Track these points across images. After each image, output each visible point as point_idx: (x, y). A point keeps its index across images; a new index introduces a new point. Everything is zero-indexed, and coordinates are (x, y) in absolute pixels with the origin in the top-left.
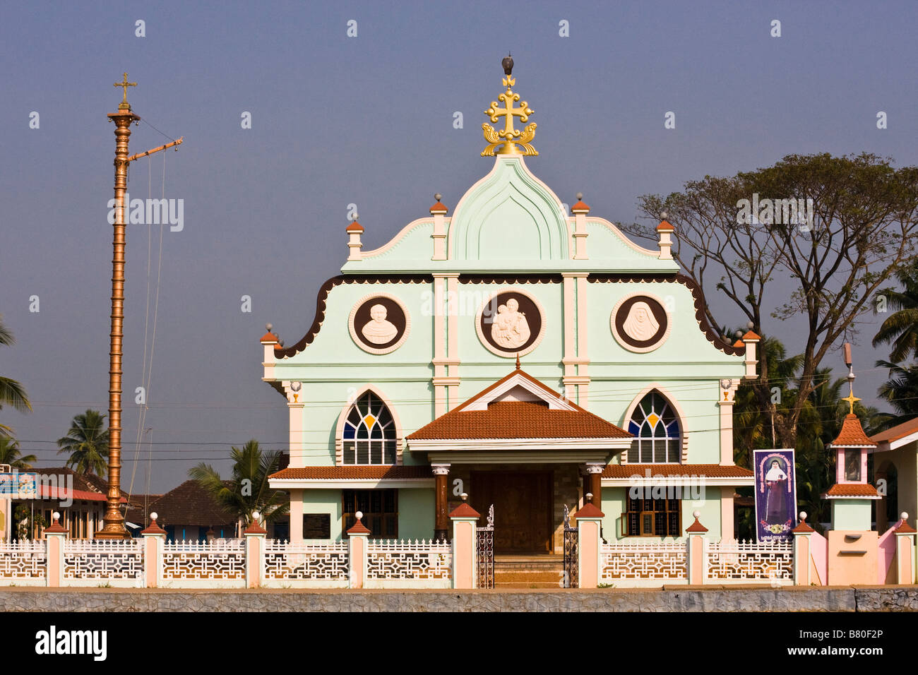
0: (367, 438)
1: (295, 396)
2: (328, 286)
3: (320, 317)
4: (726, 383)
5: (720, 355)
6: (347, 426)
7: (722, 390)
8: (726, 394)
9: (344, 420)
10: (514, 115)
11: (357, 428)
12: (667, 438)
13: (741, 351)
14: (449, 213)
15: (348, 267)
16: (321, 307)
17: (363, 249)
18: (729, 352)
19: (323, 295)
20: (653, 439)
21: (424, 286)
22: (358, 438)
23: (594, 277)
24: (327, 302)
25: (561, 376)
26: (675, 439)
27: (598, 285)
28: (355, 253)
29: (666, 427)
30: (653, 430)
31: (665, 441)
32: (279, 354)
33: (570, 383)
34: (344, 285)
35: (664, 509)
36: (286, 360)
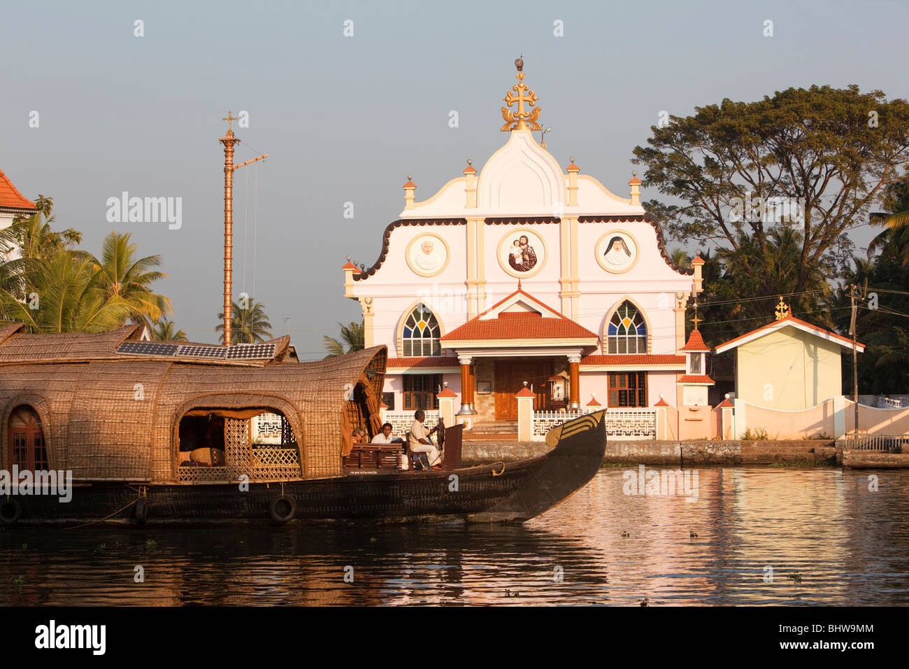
0: (420, 337)
1: (368, 308)
2: (390, 228)
3: (385, 251)
4: (680, 296)
5: (677, 275)
6: (406, 329)
7: (678, 301)
8: (680, 303)
9: (403, 324)
10: (524, 101)
11: (413, 331)
12: (637, 336)
13: (691, 272)
14: (477, 173)
15: (405, 215)
16: (386, 244)
17: (415, 200)
18: (682, 273)
19: (387, 235)
20: (627, 336)
21: (460, 227)
22: (414, 337)
23: (582, 219)
24: (391, 240)
25: (559, 290)
26: (644, 336)
27: (586, 224)
28: (410, 203)
29: (636, 328)
30: (627, 330)
31: (635, 338)
32: (356, 278)
33: (565, 296)
34: (402, 227)
35: (635, 387)
36: (362, 282)
